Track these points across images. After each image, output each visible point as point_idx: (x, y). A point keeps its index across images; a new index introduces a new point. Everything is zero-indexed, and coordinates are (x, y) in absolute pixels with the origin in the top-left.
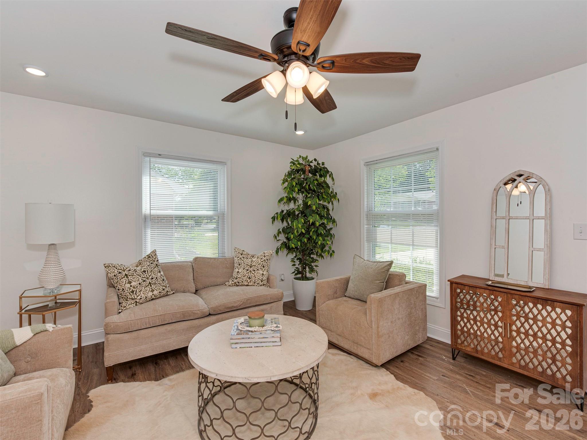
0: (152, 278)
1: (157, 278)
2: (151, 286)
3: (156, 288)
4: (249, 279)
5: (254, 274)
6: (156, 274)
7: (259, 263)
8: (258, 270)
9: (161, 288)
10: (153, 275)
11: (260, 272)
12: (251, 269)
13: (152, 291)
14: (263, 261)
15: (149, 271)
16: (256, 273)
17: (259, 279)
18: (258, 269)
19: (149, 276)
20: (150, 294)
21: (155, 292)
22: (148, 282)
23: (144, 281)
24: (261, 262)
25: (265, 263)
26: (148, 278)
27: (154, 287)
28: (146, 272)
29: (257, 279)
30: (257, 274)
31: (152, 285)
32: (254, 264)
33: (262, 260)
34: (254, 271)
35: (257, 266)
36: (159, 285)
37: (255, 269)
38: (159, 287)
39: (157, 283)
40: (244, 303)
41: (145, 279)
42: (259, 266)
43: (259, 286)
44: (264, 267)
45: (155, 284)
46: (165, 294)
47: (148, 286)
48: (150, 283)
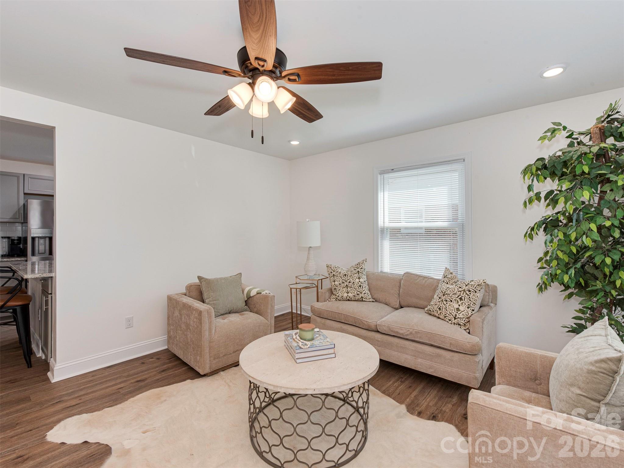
0: (350, 282)
1: (354, 283)
2: (347, 288)
3: (351, 291)
4: (439, 311)
5: (445, 305)
6: (354, 280)
7: (455, 292)
8: (451, 301)
9: (355, 293)
10: (351, 280)
11: (453, 304)
12: (443, 298)
13: (348, 293)
14: (461, 291)
15: (349, 275)
16: (448, 304)
17: (451, 313)
18: (451, 299)
19: (348, 280)
20: (346, 295)
21: (350, 294)
22: (346, 285)
23: (343, 283)
24: (459, 291)
25: (463, 295)
26: (346, 281)
27: (350, 290)
28: (347, 276)
29: (448, 313)
30: (449, 307)
31: (349, 288)
32: (448, 292)
33: (460, 289)
34: (446, 301)
35: (451, 295)
36: (354, 289)
37: (447, 299)
38: (354, 291)
39: (353, 287)
40: (411, 333)
41: (344, 281)
42: (454, 297)
43: (451, 324)
44: (461, 299)
45: (351, 287)
46: (360, 299)
47: (345, 287)
48: (347, 285)
